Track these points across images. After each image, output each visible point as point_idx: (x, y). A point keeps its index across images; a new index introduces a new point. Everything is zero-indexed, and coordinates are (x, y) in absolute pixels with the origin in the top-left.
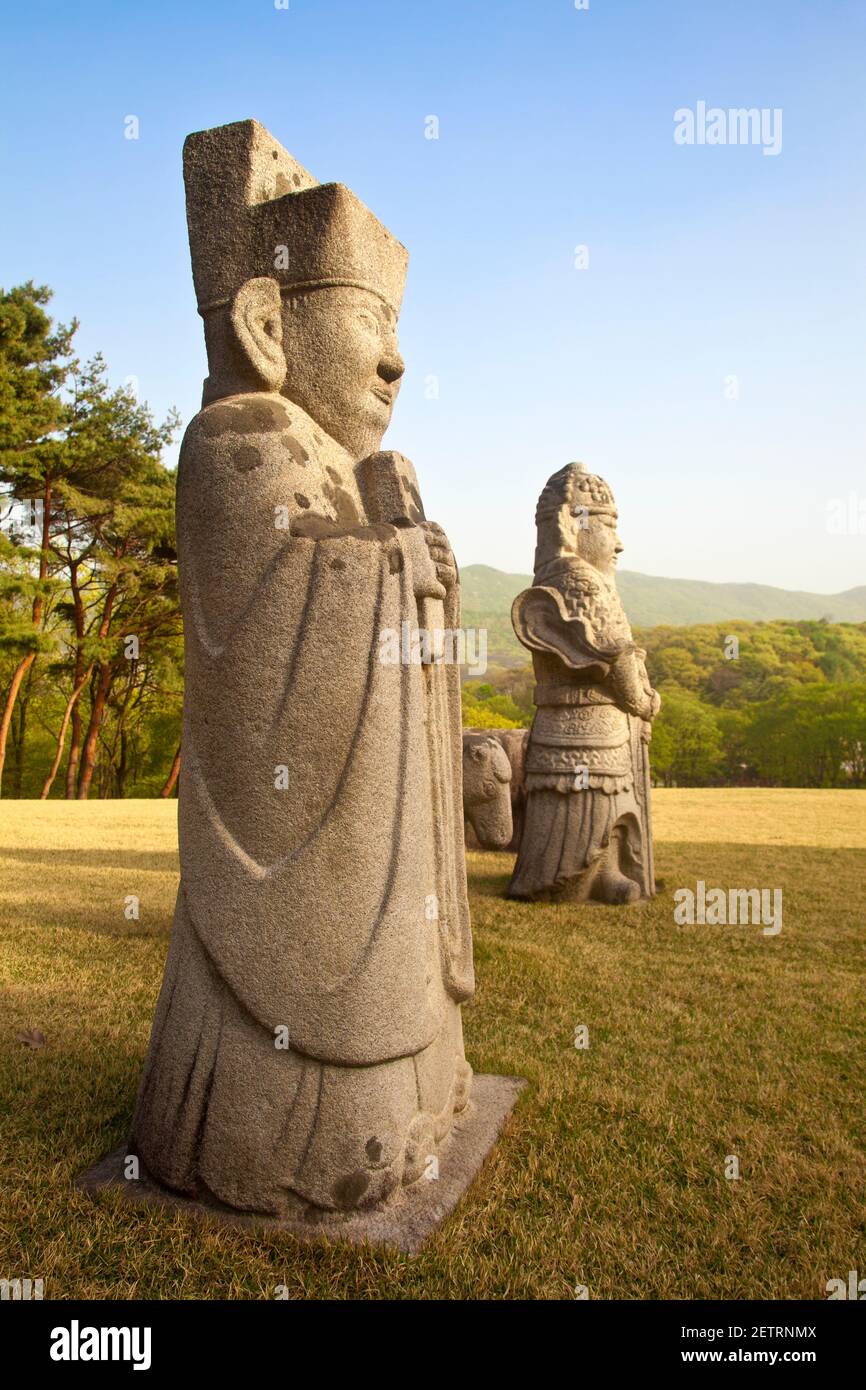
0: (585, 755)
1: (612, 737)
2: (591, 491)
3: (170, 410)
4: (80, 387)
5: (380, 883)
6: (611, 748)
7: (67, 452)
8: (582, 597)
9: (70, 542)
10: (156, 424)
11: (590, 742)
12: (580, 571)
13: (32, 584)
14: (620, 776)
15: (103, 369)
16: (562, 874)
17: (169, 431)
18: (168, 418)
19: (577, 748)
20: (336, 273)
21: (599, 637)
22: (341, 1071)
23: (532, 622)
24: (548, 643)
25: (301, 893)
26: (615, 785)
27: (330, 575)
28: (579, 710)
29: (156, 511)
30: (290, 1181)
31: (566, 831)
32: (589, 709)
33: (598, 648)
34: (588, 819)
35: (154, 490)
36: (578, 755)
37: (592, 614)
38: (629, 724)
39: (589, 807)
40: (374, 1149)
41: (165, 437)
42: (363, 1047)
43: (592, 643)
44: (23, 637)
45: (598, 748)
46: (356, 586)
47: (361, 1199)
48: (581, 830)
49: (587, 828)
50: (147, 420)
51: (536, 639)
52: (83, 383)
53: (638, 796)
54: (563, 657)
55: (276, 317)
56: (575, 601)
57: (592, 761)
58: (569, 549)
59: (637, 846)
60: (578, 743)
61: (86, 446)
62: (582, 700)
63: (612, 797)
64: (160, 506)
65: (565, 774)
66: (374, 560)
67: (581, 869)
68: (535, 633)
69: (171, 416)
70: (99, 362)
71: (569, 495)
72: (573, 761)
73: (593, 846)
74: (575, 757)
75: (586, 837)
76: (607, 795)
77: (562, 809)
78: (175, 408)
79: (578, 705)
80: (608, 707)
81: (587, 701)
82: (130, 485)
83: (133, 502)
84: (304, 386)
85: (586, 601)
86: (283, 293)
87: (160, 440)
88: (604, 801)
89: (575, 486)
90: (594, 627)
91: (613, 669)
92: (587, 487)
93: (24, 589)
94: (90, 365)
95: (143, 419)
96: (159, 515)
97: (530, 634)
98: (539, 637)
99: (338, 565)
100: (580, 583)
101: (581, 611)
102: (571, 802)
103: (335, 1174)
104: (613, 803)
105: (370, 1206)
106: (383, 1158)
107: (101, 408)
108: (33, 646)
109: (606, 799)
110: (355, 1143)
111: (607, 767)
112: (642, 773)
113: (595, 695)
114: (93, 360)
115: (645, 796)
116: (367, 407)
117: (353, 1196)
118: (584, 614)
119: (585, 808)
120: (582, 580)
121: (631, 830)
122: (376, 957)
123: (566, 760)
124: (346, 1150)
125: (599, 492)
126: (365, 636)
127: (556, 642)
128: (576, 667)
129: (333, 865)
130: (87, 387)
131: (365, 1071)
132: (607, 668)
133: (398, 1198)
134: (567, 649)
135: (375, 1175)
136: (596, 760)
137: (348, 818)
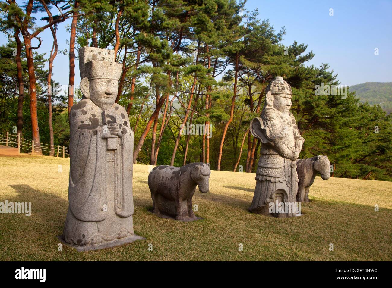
0: (267, 170)
1: (276, 165)
2: (278, 87)
3: (282, 27)
4: (249, 21)
5: (90, 190)
6: (276, 168)
7: (234, 49)
8: (268, 121)
9: (248, 77)
10: (276, 33)
11: (269, 166)
12: (268, 113)
13: (222, 95)
14: (277, 177)
15: (257, 14)
16: (259, 205)
17: (281, 36)
18: (281, 31)
19: (265, 168)
20: (94, 77)
21: (271, 134)
22: (81, 222)
23: (255, 128)
24: (258, 135)
25: (77, 190)
26: (275, 180)
27: (82, 136)
28: (268, 156)
29: (275, 66)
30: (72, 238)
31: (261, 193)
32: (270, 156)
33: (269, 137)
34: (266, 190)
35: (275, 57)
36: (265, 170)
37: (270, 127)
38: (285, 161)
39: (267, 186)
40: (84, 236)
41: (279, 38)
42: (84, 218)
43: (268, 136)
44: (217, 115)
45: (271, 168)
46: (86, 138)
47: (80, 244)
48: (265, 193)
49: (266, 192)
50: (272, 33)
51: (255, 134)
52: (250, 20)
53: (288, 185)
54: (261, 140)
55: (88, 85)
56: (266, 123)
57: (269, 172)
58: (269, 105)
59: (286, 200)
60: (266, 166)
61: (241, 46)
62: (268, 153)
63: (274, 184)
64: (277, 64)
65: (261, 175)
66: (90, 133)
67: (264, 205)
68: (255, 132)
69: (282, 30)
70: (256, 12)
71: (271, 88)
72: (264, 171)
73: (267, 198)
74: (264, 170)
75: (265, 195)
76: (273, 183)
77: (261, 186)
78: (284, 27)
79: (267, 155)
80: (277, 156)
81: (269, 153)
82: (266, 56)
83: (267, 63)
84: (92, 98)
85: (269, 123)
86: (89, 80)
87: (278, 39)
88: (272, 185)
89: (273, 85)
90: (270, 131)
91: (275, 144)
92: (277, 86)
93: (220, 97)
94: (253, 13)
95: (271, 32)
96: (276, 68)
97: (254, 132)
98: (256, 133)
99: (83, 134)
100: (268, 117)
101: (267, 126)
102: (263, 184)
103: (77, 238)
104: (274, 186)
105: (82, 245)
106: (85, 238)
107: (256, 29)
108: (220, 118)
109: (272, 184)
110: (81, 234)
111: (273, 174)
112: (291, 177)
113: (272, 152)
114: (254, 11)
115: (292, 184)
116: (103, 101)
117: (79, 243)
118: (268, 127)
119: (266, 186)
120: (268, 116)
121: (285, 195)
122: (87, 203)
123: (262, 171)
124: (79, 235)
125: (281, 87)
126: (88, 146)
127: (260, 135)
128: (264, 143)
129: (82, 186)
130: (251, 21)
131: (84, 222)
132: (273, 144)
133: (88, 246)
134: (262, 137)
135: (84, 240)
136: (270, 172)
137: (84, 178)
